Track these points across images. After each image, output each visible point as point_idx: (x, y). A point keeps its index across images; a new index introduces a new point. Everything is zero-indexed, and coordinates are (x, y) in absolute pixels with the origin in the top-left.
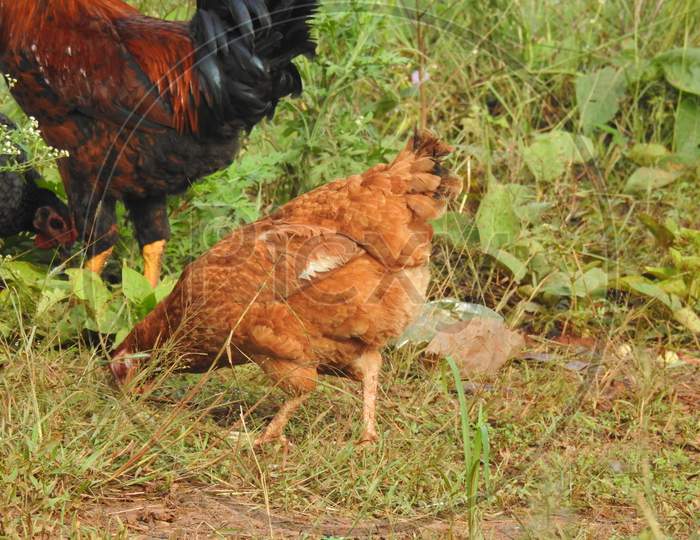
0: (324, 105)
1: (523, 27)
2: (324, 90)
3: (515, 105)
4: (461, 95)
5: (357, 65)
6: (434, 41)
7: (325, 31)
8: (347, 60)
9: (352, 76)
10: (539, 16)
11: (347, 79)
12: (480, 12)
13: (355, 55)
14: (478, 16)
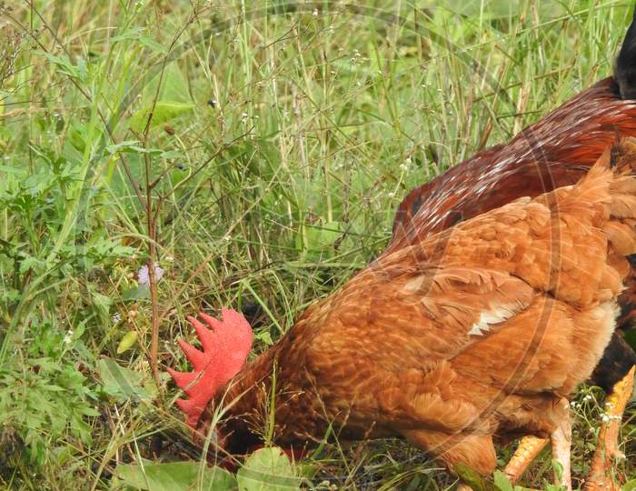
0: (17, 314)
1: (294, 203)
2: (16, 292)
3: (283, 312)
4: (206, 297)
5: (62, 257)
6: (168, 222)
7: (19, 210)
8: (49, 249)
9: (56, 274)
10: (316, 187)
11: (49, 276)
12: (234, 182)
13: (60, 243)
14: (231, 187)
